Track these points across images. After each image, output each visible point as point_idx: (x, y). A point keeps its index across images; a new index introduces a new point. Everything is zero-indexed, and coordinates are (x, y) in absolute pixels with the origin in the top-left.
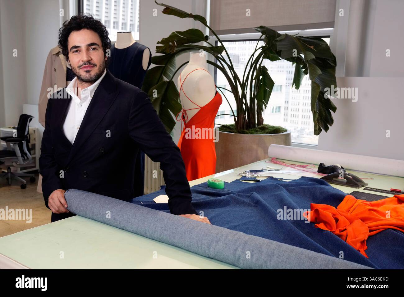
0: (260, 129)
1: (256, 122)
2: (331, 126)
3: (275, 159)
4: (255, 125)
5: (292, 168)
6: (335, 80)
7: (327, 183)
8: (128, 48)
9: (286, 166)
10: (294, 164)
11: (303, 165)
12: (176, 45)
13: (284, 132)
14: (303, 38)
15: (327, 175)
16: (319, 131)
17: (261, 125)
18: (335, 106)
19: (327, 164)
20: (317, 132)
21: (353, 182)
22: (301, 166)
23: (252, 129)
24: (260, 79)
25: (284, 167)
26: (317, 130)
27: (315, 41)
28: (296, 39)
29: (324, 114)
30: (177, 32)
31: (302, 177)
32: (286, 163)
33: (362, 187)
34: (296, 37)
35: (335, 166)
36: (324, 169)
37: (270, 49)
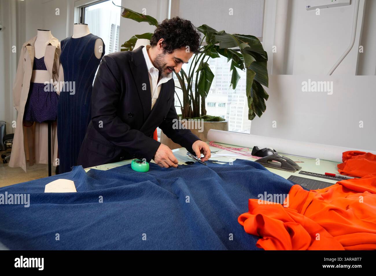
0: (203, 118)
2: (263, 112)
3: (213, 142)
4: (199, 115)
5: (228, 150)
6: (267, 71)
7: (263, 166)
8: (82, 38)
9: (223, 149)
10: (230, 147)
11: (238, 149)
13: (223, 121)
14: (239, 36)
15: (261, 158)
17: (204, 115)
18: (267, 94)
19: (261, 147)
20: (251, 117)
21: (288, 165)
22: (236, 149)
23: (197, 118)
25: (220, 149)
26: (252, 115)
27: (249, 38)
28: (233, 36)
29: (258, 101)
30: (135, 35)
31: (237, 159)
32: (222, 146)
33: (297, 171)
34: (233, 35)
35: (268, 149)
36: (258, 152)
37: (211, 47)
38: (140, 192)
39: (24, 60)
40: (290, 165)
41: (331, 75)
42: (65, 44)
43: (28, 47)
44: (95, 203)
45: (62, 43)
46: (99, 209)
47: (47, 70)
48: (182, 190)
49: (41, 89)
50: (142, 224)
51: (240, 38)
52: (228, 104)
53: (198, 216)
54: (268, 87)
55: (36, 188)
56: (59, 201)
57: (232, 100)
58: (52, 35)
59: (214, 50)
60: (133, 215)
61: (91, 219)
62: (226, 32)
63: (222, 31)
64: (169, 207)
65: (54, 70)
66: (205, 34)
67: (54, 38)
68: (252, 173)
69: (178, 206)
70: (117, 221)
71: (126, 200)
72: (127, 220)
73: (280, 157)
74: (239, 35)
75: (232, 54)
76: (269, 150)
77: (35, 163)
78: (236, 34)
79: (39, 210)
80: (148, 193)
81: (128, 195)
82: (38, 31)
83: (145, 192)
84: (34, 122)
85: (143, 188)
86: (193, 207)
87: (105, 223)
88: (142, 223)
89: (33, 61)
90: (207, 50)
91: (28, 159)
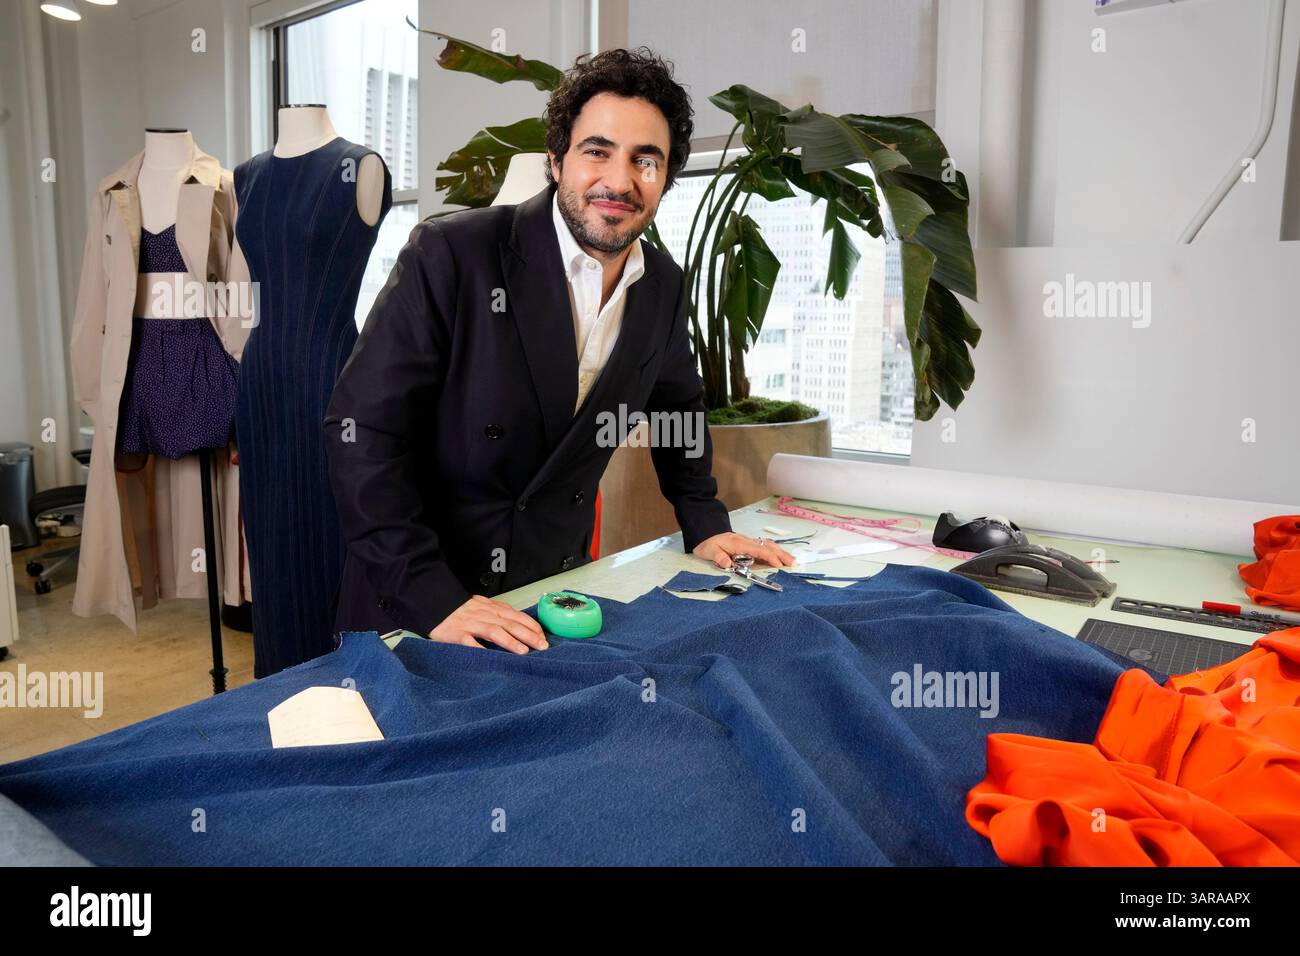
0: (741, 410)
1: (729, 392)
2: (966, 389)
3: (788, 500)
4: (726, 401)
5: (848, 529)
8: (312, 155)
9: (828, 524)
10: (850, 515)
11: (882, 522)
12: (494, 174)
13: (811, 416)
14: (863, 121)
15: (973, 556)
16: (931, 406)
17: (744, 399)
18: (976, 325)
19: (964, 515)
20: (925, 410)
21: (1073, 582)
22: (874, 524)
23: (717, 410)
24: (736, 253)
25: (821, 528)
26: (927, 402)
27: (901, 128)
28: (843, 122)
29: (945, 352)
30: (489, 129)
31: (889, 566)
32: (825, 513)
33: (1104, 600)
34: (842, 118)
35: (992, 522)
36: (955, 531)
37: (763, 162)
38: (600, 719)
39: (105, 240)
40: (1078, 579)
41: (1189, 242)
42: (249, 180)
43: (115, 193)
44: (456, 774)
45: (240, 175)
46: (474, 796)
47: (186, 270)
48: (741, 707)
49: (170, 339)
50: (636, 842)
51: (869, 129)
52: (794, 331)
53: (825, 805)
54: (976, 300)
55: (237, 726)
56: (332, 773)
57: (808, 317)
58: (196, 146)
59: (775, 172)
60: (597, 814)
61: (460, 837)
62: (815, 109)
63: (806, 107)
64: (709, 773)
65: (213, 272)
66: (737, 117)
67: (205, 155)
68: (962, 624)
69: (738, 764)
70: (548, 837)
71: (556, 755)
72: (582, 832)
73: (1041, 552)
74: (862, 117)
75: (839, 184)
76: (995, 524)
77: (161, 596)
78: (853, 116)
79: (275, 812)
80: (628, 724)
81: (560, 734)
82: (148, 134)
83: (614, 719)
84: (151, 457)
85: (607, 705)
86: (800, 772)
87: (512, 848)
88: (634, 839)
89: (137, 244)
90: (749, 170)
91: (138, 584)
